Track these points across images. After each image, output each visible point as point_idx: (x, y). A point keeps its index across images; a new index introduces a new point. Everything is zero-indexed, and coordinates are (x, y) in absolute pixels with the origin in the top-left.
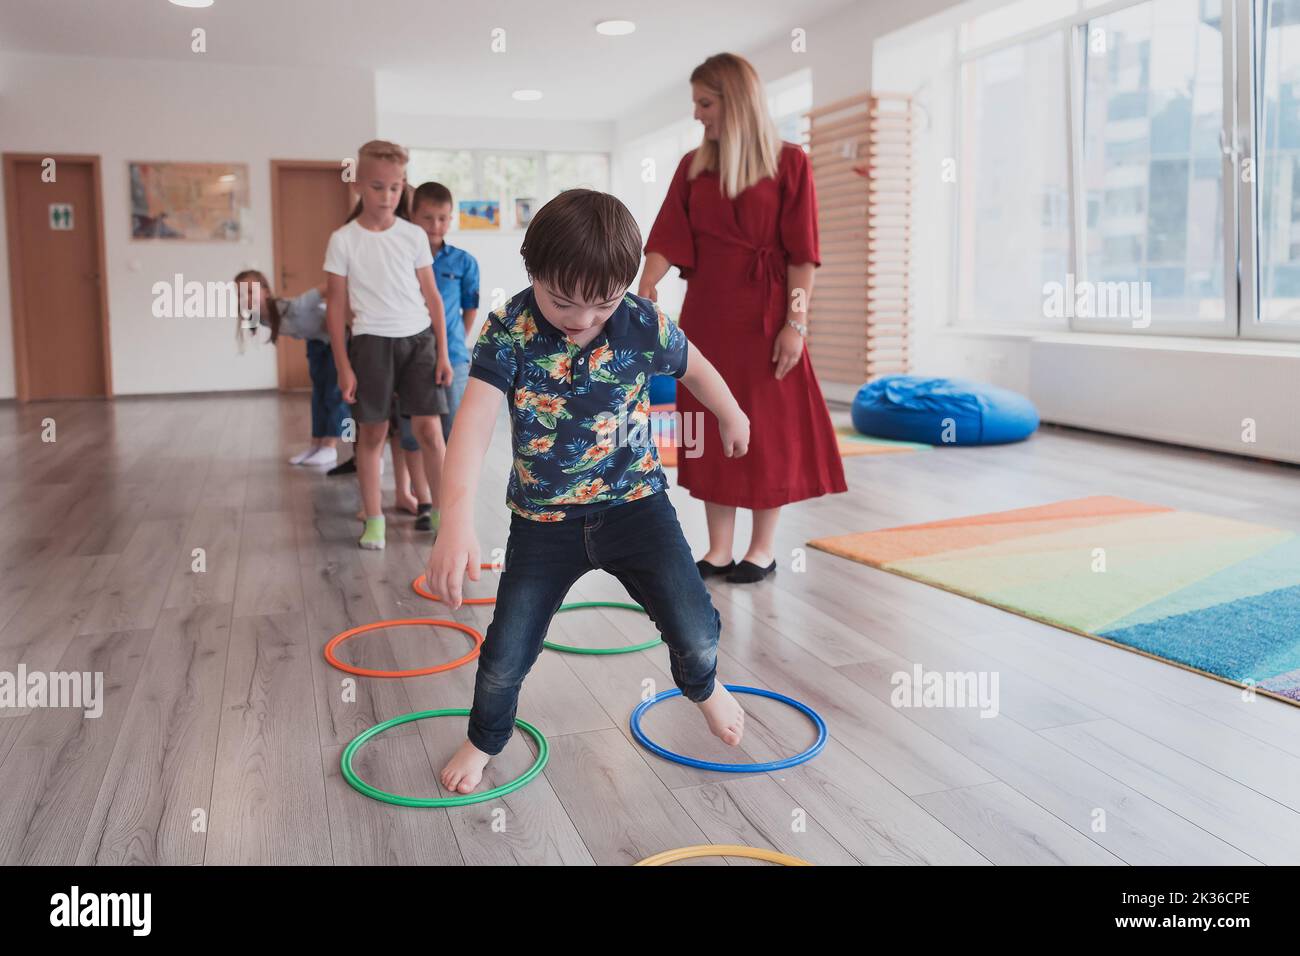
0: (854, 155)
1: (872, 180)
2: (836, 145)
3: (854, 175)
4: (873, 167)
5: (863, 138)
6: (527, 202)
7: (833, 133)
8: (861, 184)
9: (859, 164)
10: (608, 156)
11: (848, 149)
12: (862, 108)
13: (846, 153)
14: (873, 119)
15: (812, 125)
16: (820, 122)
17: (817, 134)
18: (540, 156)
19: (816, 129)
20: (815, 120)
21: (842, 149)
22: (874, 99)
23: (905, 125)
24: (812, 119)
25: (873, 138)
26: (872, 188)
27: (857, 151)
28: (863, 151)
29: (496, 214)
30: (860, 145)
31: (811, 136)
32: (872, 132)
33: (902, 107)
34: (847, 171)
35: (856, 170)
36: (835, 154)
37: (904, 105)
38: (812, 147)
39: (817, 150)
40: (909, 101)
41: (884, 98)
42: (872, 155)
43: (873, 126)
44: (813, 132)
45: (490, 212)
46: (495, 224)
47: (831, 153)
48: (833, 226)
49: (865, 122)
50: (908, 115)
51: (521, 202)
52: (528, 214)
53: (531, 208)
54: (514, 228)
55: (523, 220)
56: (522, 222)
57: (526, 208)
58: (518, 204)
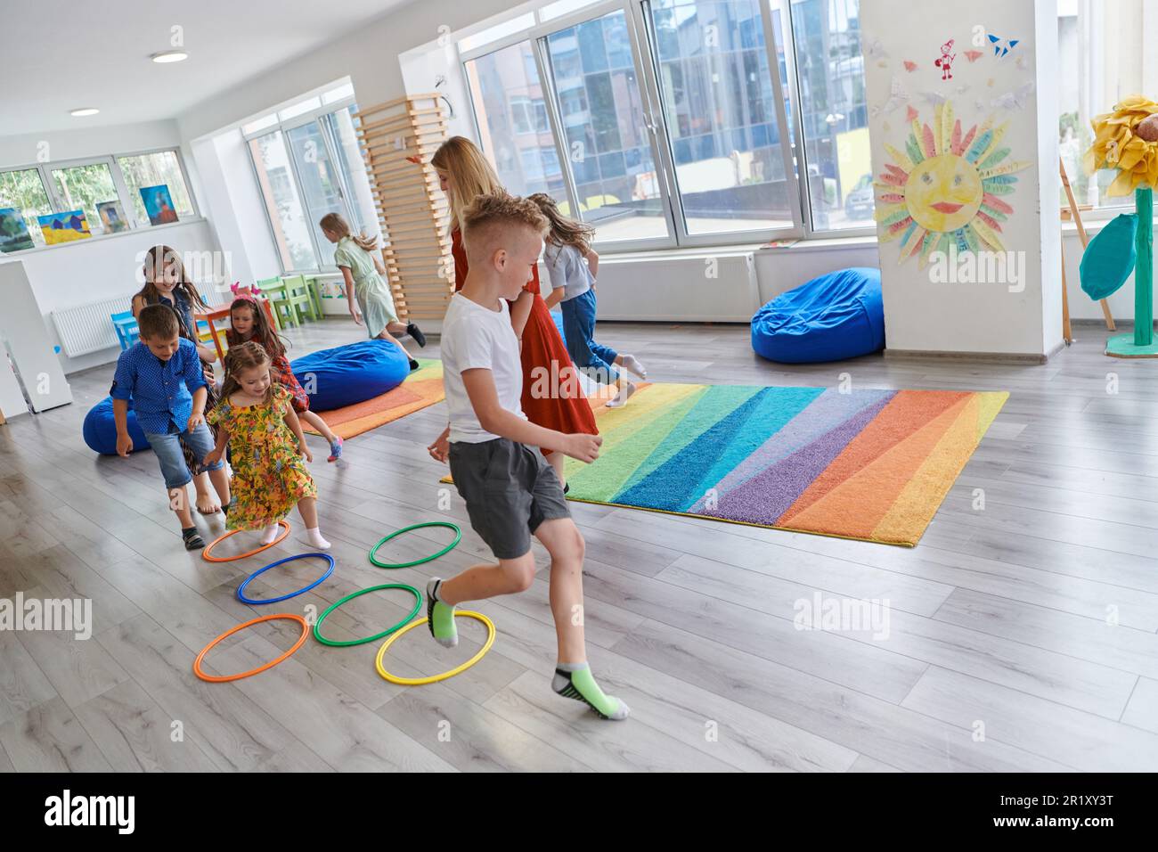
0: (405, 147)
1: (424, 165)
2: (387, 139)
3: (411, 163)
4: (422, 156)
5: (408, 133)
6: (111, 206)
7: (383, 129)
8: (416, 169)
9: (411, 154)
10: (177, 151)
11: (399, 142)
12: (402, 109)
13: (397, 146)
14: (413, 117)
15: (363, 123)
16: (369, 120)
17: (368, 130)
18: (110, 160)
19: (367, 125)
20: (364, 119)
21: (394, 142)
22: (409, 102)
23: (436, 119)
24: (362, 118)
25: (417, 132)
26: (425, 172)
27: (406, 144)
28: (411, 144)
29: (82, 223)
30: (407, 139)
31: (365, 131)
32: (415, 127)
33: (431, 104)
34: (402, 159)
35: (409, 159)
36: (388, 146)
37: (433, 102)
38: (367, 140)
39: (373, 143)
40: (435, 99)
41: (417, 100)
42: (419, 146)
43: (414, 123)
44: (365, 128)
45: (76, 221)
46: (85, 232)
47: (384, 145)
48: (400, 202)
49: (407, 121)
50: (437, 110)
51: (105, 206)
52: (114, 216)
53: (117, 211)
54: (106, 233)
55: (111, 223)
56: (110, 226)
57: (111, 211)
58: (101, 209)
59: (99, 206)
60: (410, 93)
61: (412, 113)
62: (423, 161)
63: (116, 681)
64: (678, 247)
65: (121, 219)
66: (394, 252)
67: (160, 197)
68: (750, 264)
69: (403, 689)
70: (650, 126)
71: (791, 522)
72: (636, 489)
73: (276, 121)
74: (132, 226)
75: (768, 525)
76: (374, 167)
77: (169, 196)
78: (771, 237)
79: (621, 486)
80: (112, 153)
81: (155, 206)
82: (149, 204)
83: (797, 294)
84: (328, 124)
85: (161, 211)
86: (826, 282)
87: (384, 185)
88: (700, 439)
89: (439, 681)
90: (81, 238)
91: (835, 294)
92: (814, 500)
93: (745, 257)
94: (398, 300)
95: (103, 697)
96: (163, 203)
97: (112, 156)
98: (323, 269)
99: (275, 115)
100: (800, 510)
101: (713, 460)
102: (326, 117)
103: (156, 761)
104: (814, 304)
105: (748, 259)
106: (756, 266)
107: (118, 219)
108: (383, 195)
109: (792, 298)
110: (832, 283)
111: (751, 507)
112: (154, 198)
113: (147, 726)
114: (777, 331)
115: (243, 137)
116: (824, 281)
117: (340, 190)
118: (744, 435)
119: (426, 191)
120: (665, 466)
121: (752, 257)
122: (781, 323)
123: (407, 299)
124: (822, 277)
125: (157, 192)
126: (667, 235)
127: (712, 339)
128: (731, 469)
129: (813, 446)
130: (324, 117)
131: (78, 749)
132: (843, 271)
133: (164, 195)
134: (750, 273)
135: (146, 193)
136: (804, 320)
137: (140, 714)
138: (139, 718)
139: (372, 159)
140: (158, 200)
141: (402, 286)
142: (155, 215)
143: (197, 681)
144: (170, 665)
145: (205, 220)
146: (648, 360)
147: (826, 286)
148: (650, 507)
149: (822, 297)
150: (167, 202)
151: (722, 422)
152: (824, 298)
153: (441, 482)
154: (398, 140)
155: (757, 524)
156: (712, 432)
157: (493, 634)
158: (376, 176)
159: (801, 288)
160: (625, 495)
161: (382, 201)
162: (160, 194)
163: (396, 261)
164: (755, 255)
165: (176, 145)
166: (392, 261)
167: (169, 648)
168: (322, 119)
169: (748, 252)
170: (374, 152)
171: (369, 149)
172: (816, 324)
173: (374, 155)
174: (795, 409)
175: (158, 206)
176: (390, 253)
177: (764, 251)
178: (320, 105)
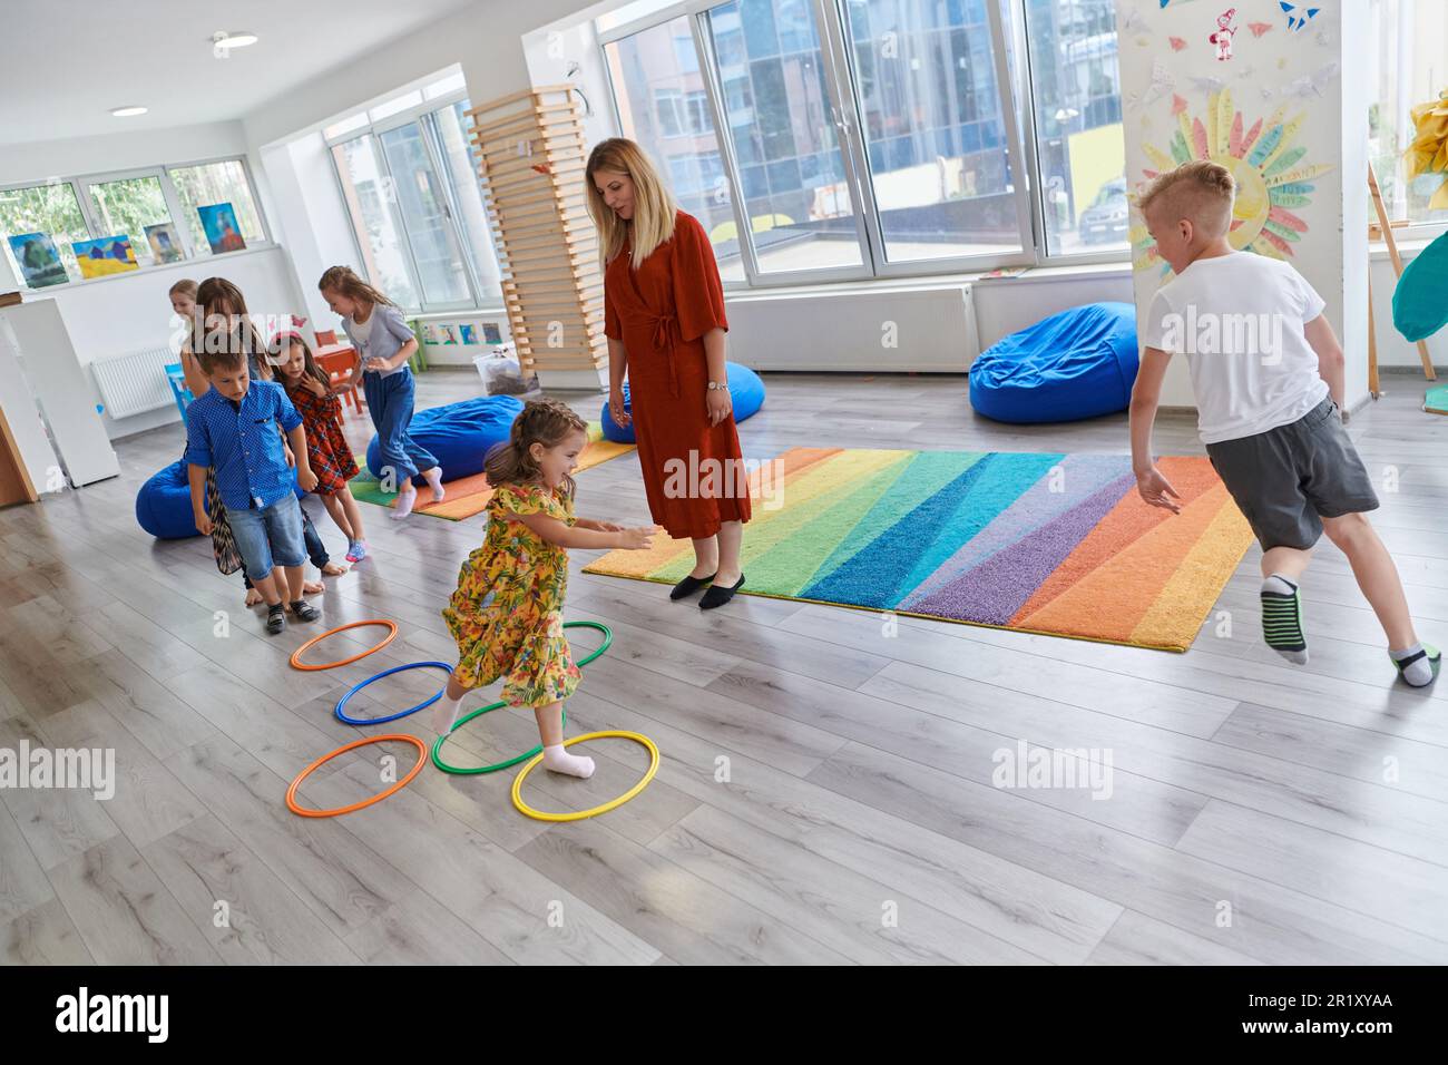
0: (530, 153)
1: (554, 176)
2: (507, 143)
3: (538, 173)
4: (551, 164)
5: (533, 135)
6: (163, 230)
7: (502, 131)
8: (544, 180)
9: (538, 161)
10: (243, 159)
11: (522, 144)
12: (527, 105)
13: (520, 152)
14: (540, 115)
15: (476, 123)
16: (485, 119)
17: (484, 131)
18: (160, 172)
19: (482, 126)
20: (479, 117)
21: (516, 147)
22: (535, 95)
23: (570, 117)
24: (475, 116)
25: (545, 134)
26: (555, 184)
27: (532, 149)
28: (537, 149)
29: (128, 251)
30: (533, 142)
31: (479, 133)
32: (543, 128)
33: (562, 99)
34: (525, 168)
35: (535, 168)
36: (509, 152)
37: (565, 95)
38: (482, 145)
39: (489, 148)
40: (567, 92)
41: (546, 95)
42: (548, 152)
43: (542, 122)
44: (480, 129)
45: (120, 249)
46: (130, 262)
47: (504, 150)
48: (525, 222)
49: (532, 120)
50: (570, 106)
51: (155, 230)
52: (167, 243)
53: (169, 235)
54: (156, 264)
55: (164, 250)
56: (162, 255)
57: (163, 236)
58: (151, 235)
59: (148, 230)
60: (537, 84)
61: (539, 110)
62: (553, 170)
63: (192, 816)
64: (875, 278)
65: (174, 246)
66: (517, 285)
67: (223, 218)
68: (967, 299)
69: (547, 827)
70: (840, 124)
71: (1027, 621)
72: (829, 580)
73: (366, 122)
74: (189, 255)
75: (998, 624)
76: (491, 178)
77: (234, 217)
78: (994, 264)
79: (811, 578)
80: (162, 163)
81: (217, 231)
82: (209, 226)
83: (1028, 336)
84: (432, 124)
85: (224, 236)
86: (1067, 319)
87: (503, 201)
88: (909, 518)
89: (592, 817)
90: (126, 271)
91: (1076, 336)
92: (1056, 594)
93: (960, 290)
94: (522, 346)
95: (176, 834)
96: (227, 226)
97: (163, 167)
98: (425, 308)
99: (364, 114)
100: (1037, 607)
101: (926, 544)
102: (430, 116)
103: (245, 912)
104: (1049, 348)
105: (964, 293)
106: (974, 301)
107: (171, 245)
108: (502, 213)
109: (1022, 341)
110: (1072, 322)
111: (976, 603)
112: (216, 220)
113: (232, 870)
114: (1003, 383)
115: (325, 142)
116: (1063, 318)
117: (447, 208)
118: (962, 515)
119: (556, 208)
120: (865, 552)
121: (970, 290)
122: (1007, 372)
123: (532, 345)
124: (1059, 314)
125: (220, 212)
126: (862, 263)
127: (919, 394)
128: (949, 555)
129: (1052, 527)
130: (426, 116)
131: (148, 897)
132: (1086, 307)
133: (228, 216)
134: (966, 311)
135: (205, 214)
136: (1036, 369)
137: (223, 855)
138: (222, 861)
139: (489, 168)
140: (220, 223)
141: (527, 329)
142: (217, 240)
143: (292, 815)
144: (257, 797)
145: (279, 247)
146: (837, 420)
147: (1064, 326)
148: (848, 603)
149: (1060, 340)
150: (232, 225)
151: (936, 497)
152: (1062, 341)
153: (584, 572)
154: (521, 144)
155: (984, 624)
156: (923, 509)
157: (657, 759)
158: (493, 189)
159: (1032, 329)
160: (816, 588)
161: (501, 222)
162: (223, 214)
163: (519, 297)
164: (973, 287)
165: (243, 153)
166: (514, 297)
167: (254, 776)
168: (423, 119)
169: (963, 283)
170: (491, 160)
171: (485, 156)
172: (1052, 374)
173: (491, 163)
174: (1027, 480)
175: (220, 229)
176: (511, 287)
177: (986, 283)
178: (421, 102)
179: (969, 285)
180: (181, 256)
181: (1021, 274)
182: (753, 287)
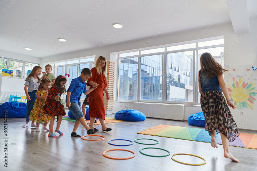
6: (20, 71)
25: (110, 68)
26: (109, 77)
29: (12, 73)
37: (113, 64)
41: (112, 63)
42: (109, 71)
43: (110, 66)
50: (114, 66)
54: (16, 77)
56: (18, 76)
57: (20, 73)
59: (17, 71)
60: (110, 61)
61: (110, 64)
62: (109, 74)
64: (164, 103)
70: (163, 77)
73: (65, 64)
74: (23, 77)
78: (188, 103)
80: (25, 61)
90: (10, 76)
99: (65, 62)
107: (20, 75)
115: (54, 66)
126: (161, 100)
134: (183, 110)
135: (29, 71)
159: (197, 113)
177: (186, 106)
178: (78, 62)
179: (184, 106)
180: (21, 77)
181: (193, 105)
182: (138, 102)
